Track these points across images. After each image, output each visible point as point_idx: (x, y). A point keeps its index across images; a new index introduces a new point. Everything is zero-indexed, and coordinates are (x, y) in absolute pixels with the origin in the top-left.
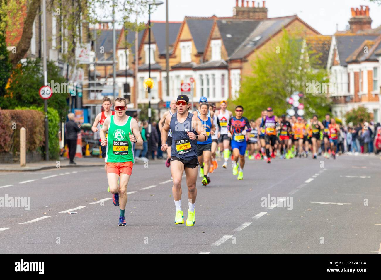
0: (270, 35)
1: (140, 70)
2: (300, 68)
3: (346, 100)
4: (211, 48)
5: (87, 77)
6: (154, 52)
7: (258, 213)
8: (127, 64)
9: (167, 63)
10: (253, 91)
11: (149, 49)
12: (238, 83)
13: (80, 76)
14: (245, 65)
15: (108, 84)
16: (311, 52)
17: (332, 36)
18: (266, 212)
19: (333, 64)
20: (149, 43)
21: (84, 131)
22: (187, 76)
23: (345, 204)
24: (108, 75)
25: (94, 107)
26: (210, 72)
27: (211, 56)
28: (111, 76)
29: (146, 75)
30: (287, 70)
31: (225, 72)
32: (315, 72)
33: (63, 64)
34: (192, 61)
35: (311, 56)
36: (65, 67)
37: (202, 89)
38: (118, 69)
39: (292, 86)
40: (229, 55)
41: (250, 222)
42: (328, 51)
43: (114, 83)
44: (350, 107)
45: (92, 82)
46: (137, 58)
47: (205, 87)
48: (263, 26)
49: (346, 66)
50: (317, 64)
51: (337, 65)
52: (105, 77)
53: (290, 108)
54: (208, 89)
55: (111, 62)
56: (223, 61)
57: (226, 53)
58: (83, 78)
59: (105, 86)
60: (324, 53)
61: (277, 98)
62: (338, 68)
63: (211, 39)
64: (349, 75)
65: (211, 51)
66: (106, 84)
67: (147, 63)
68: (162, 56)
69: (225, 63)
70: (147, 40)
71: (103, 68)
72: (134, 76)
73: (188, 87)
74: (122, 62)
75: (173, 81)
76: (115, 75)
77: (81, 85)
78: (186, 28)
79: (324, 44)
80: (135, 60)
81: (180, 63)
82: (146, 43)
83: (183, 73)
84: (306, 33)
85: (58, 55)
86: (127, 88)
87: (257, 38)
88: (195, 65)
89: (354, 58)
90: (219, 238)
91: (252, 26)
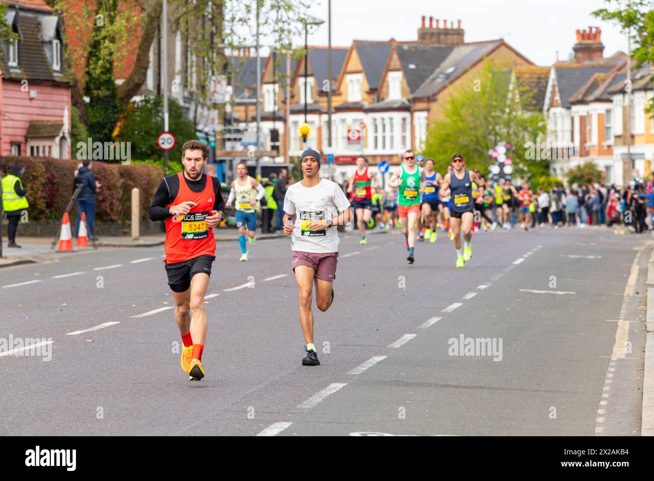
0: (467, 66)
1: (293, 112)
2: (507, 110)
4: (388, 82)
5: (222, 121)
6: (312, 88)
7: (451, 304)
8: (275, 104)
9: (329, 102)
10: (445, 141)
11: (306, 83)
12: (424, 130)
13: (213, 120)
14: (434, 106)
15: (250, 130)
16: (522, 89)
17: (550, 67)
18: (461, 302)
19: (552, 105)
20: (306, 76)
22: (355, 121)
23: (566, 292)
24: (249, 119)
25: (231, 161)
26: (386, 115)
27: (387, 94)
28: (254, 119)
29: (301, 118)
30: (489, 113)
31: (407, 115)
32: (527, 115)
33: (190, 103)
34: (363, 100)
35: (522, 94)
36: (193, 107)
37: (376, 138)
38: (263, 110)
39: (496, 134)
40: (412, 92)
41: (439, 316)
42: (546, 87)
43: (258, 128)
44: (576, 162)
45: (228, 127)
46: (288, 96)
47: (380, 134)
48: (458, 54)
49: (569, 108)
50: (530, 105)
51: (557, 106)
52: (246, 121)
53: (493, 164)
54: (384, 138)
55: (254, 100)
56: (405, 100)
57: (408, 90)
58: (216, 121)
59: (246, 133)
60: (540, 90)
61: (475, 150)
62: (559, 111)
63: (389, 70)
64: (572, 119)
65: (388, 87)
66: (246, 130)
67: (302, 101)
68: (322, 93)
69: (407, 103)
70: (302, 71)
71: (242, 108)
72: (284, 120)
73: (357, 135)
74: (269, 101)
75: (337, 127)
76: (259, 118)
77: (214, 131)
78: (355, 55)
79: (539, 78)
80: (286, 98)
81: (346, 102)
82: (301, 76)
83: (350, 116)
84: (515, 63)
85: (184, 91)
86: (274, 135)
87: (450, 70)
88: (366, 105)
89: (580, 97)
90: (399, 338)
91: (443, 54)
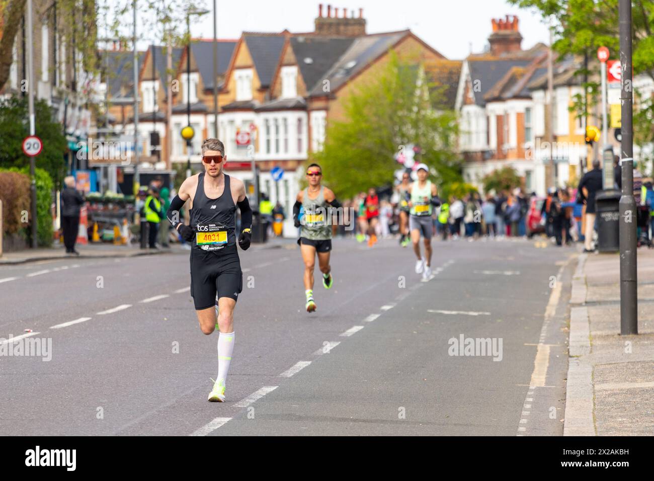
0: (369, 59)
1: (176, 112)
2: (415, 109)
3: (485, 156)
4: (281, 79)
5: (94, 123)
6: (196, 86)
7: (351, 327)
8: (155, 103)
9: (216, 101)
10: (346, 142)
11: (188, 80)
12: (322, 130)
13: (85, 122)
14: (333, 105)
15: (127, 133)
16: (432, 85)
17: (462, 61)
18: (362, 325)
19: (465, 102)
20: (189, 71)
21: (91, 204)
22: (244, 122)
23: (481, 313)
24: (126, 120)
25: (106, 169)
26: (280, 115)
27: (280, 91)
28: (132, 121)
29: (183, 119)
30: (395, 112)
31: (302, 115)
32: (437, 114)
33: (59, 103)
34: (254, 98)
35: (431, 90)
36: (62, 108)
37: (268, 142)
38: (141, 110)
39: (403, 136)
40: (309, 88)
41: (337, 341)
42: (457, 83)
43: (136, 131)
44: (491, 168)
45: (103, 130)
46: (170, 94)
47: (273, 137)
48: (359, 46)
49: (483, 106)
50: (441, 102)
51: (471, 103)
52: (123, 123)
53: (400, 169)
54: (277, 141)
55: (131, 100)
56: (300, 99)
57: (303, 87)
58: (89, 123)
59: (122, 137)
60: (451, 87)
61: (379, 154)
62: (472, 109)
63: (282, 65)
64: (488, 119)
65: (281, 84)
66: (123, 133)
67: (185, 101)
68: (208, 91)
69: (303, 102)
70: (185, 66)
71: (118, 108)
72: (165, 121)
73: (246, 138)
74: (149, 100)
75: (225, 129)
76: (137, 119)
77: (86, 134)
78: (244, 49)
79: (451, 73)
80: (167, 98)
81: (235, 101)
82: (184, 72)
83: (239, 117)
84: (423, 56)
85: (52, 89)
86: (155, 138)
87: (351, 64)
88: (257, 104)
89: (496, 93)
90: (291, 366)
91: (342, 46)
